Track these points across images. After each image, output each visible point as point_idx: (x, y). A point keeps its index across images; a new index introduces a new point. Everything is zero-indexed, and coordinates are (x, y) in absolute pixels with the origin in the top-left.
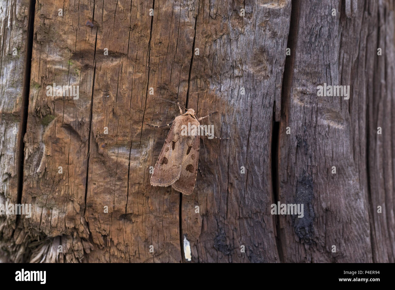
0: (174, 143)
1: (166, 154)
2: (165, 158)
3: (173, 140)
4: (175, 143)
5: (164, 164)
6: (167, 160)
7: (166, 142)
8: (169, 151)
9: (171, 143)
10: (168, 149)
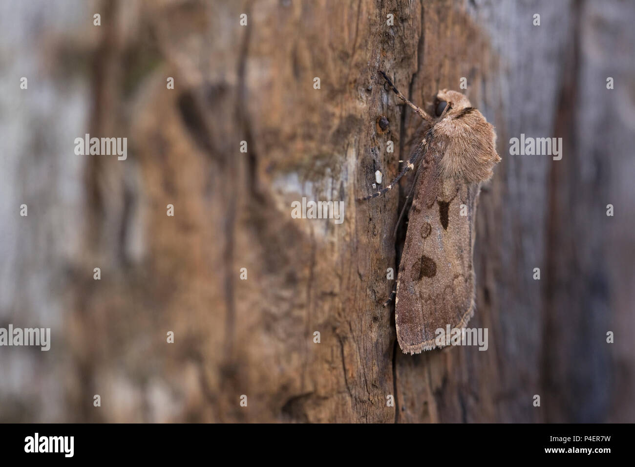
0: (444, 208)
1: (427, 247)
2: (425, 260)
3: (440, 199)
4: (447, 205)
5: (425, 278)
6: (435, 264)
7: (415, 208)
8: (431, 237)
9: (436, 207)
10: (428, 231)
